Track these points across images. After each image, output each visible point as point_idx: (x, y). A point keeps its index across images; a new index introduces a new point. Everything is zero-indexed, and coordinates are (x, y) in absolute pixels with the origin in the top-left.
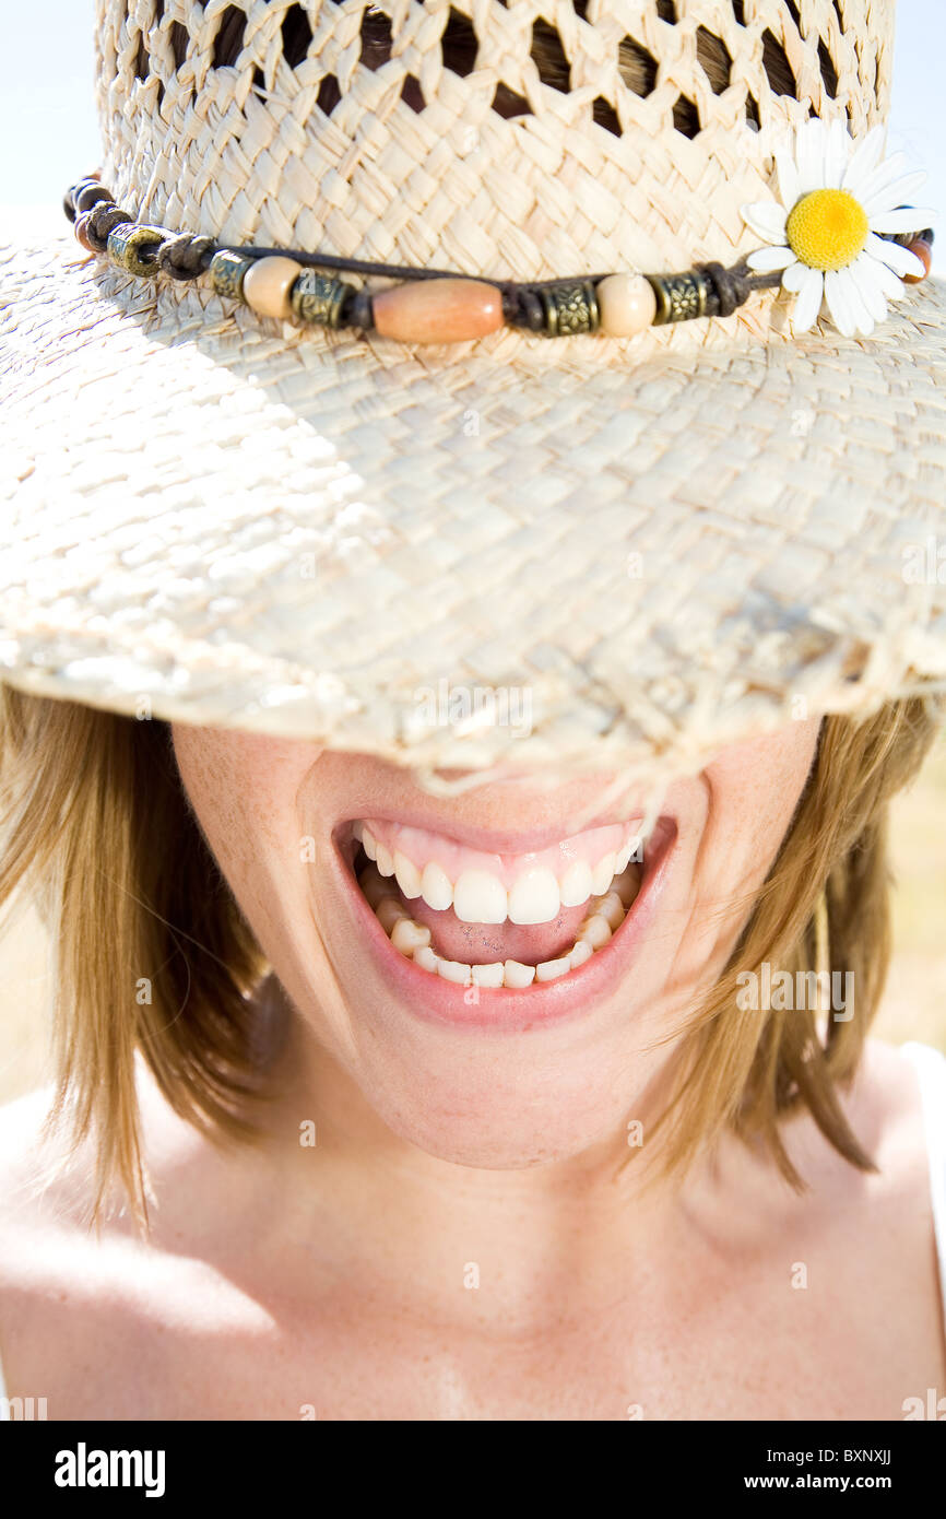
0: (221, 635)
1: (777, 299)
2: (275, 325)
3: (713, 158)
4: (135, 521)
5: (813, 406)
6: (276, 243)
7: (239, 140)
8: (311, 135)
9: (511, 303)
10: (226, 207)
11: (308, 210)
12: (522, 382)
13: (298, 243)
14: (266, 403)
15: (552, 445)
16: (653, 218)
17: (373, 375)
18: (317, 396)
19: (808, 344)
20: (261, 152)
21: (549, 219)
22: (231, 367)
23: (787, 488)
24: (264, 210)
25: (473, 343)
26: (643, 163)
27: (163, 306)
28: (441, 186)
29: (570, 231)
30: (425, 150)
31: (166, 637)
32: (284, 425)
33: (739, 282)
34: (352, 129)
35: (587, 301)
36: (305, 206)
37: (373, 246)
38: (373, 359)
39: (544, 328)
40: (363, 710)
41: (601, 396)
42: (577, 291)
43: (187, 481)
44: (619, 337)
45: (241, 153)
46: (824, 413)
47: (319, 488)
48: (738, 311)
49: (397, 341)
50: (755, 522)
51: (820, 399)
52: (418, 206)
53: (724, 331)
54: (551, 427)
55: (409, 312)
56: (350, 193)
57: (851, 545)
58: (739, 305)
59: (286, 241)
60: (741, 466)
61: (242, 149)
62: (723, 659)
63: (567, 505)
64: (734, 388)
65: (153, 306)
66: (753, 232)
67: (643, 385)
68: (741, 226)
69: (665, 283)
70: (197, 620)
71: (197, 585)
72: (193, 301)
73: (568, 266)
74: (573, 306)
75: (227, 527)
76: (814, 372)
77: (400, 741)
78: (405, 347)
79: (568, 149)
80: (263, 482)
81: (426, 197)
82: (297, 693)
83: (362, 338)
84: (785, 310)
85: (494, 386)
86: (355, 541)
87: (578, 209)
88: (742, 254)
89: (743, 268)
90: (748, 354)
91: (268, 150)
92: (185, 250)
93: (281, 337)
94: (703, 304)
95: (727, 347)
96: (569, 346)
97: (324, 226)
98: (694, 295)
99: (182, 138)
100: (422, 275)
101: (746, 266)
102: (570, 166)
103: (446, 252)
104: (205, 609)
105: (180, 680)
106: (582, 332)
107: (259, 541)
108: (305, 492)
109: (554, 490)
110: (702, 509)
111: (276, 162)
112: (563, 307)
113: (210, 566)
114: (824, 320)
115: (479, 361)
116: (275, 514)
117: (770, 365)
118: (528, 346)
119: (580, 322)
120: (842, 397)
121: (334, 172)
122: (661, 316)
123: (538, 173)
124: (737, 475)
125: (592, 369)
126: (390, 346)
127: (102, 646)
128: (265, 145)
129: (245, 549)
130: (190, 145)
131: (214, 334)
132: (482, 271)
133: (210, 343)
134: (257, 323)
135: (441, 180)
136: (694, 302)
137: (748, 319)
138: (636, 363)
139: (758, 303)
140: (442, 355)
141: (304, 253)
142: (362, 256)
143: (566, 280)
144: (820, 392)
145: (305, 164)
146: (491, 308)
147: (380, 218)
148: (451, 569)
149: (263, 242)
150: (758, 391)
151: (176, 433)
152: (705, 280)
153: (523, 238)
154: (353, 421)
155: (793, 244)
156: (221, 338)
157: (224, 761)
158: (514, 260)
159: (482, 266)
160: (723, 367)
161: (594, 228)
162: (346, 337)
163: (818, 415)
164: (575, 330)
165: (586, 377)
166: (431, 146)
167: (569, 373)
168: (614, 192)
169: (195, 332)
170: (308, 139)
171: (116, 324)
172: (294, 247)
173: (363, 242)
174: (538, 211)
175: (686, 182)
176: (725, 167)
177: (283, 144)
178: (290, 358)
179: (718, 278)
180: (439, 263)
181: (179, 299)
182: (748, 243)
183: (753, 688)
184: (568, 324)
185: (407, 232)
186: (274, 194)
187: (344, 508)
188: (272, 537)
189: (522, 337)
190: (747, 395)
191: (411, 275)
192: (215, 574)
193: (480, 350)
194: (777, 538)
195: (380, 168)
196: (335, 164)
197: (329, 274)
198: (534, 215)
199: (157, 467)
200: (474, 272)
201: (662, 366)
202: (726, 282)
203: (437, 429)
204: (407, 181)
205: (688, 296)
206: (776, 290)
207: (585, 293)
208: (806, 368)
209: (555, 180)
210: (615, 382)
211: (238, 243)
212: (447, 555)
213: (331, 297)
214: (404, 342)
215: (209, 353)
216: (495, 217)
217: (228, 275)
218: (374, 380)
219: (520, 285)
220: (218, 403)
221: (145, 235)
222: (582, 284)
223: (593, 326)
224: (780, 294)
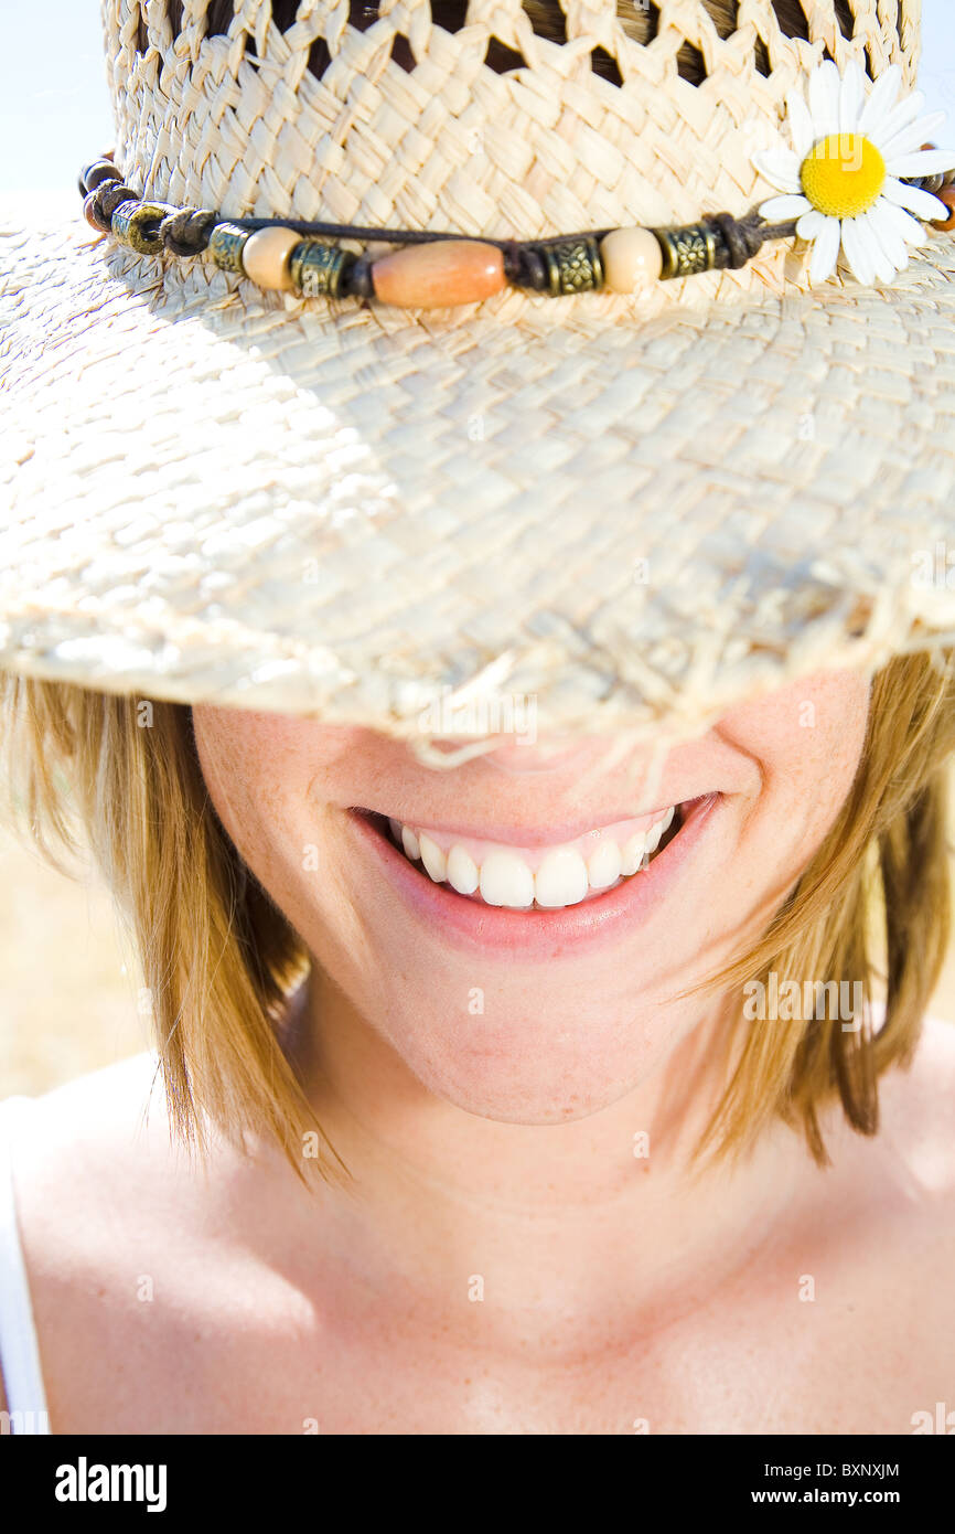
0: (214, 610)
1: (793, 249)
2: (278, 296)
3: (721, 107)
4: (131, 500)
5: (826, 358)
6: (275, 214)
7: (234, 110)
8: (303, 101)
9: (513, 262)
10: (225, 179)
11: (305, 179)
12: (526, 343)
13: (297, 213)
14: (266, 376)
15: (553, 407)
16: (659, 169)
17: (375, 343)
18: (318, 367)
19: (826, 295)
20: (255, 121)
21: (549, 175)
22: (233, 341)
23: (797, 442)
24: (262, 181)
25: (476, 305)
26: (647, 112)
27: (169, 283)
28: (436, 147)
29: (571, 186)
30: (419, 110)
31: (157, 614)
32: (283, 398)
33: (750, 232)
34: (343, 93)
35: (589, 258)
36: (301, 174)
37: (371, 211)
38: (375, 327)
39: (546, 286)
40: (357, 684)
41: (606, 354)
42: (579, 249)
43: (184, 458)
44: (626, 293)
45: (237, 124)
46: (837, 365)
47: (316, 460)
48: (750, 263)
49: (401, 307)
50: (762, 478)
51: (834, 351)
52: (415, 168)
53: (737, 283)
54: (554, 389)
55: (407, 276)
56: (345, 159)
57: (862, 498)
58: (750, 257)
59: (285, 211)
60: (749, 422)
61: (238, 119)
62: (724, 619)
63: (568, 469)
64: (745, 342)
65: (159, 283)
66: (765, 180)
67: (652, 341)
68: (752, 175)
69: (671, 236)
70: (188, 598)
71: (191, 562)
72: (198, 277)
73: (572, 221)
74: (576, 264)
75: (223, 502)
76: (830, 323)
77: (395, 714)
78: (408, 312)
79: (565, 102)
80: (260, 456)
81: (422, 160)
82: (290, 667)
83: (365, 306)
84: (801, 260)
85: (499, 348)
86: (350, 513)
87: (579, 163)
88: (754, 204)
89: (754, 219)
90: (762, 307)
91: (262, 119)
92: (186, 224)
93: (284, 309)
94: (712, 256)
95: (740, 301)
96: (576, 304)
97: (321, 193)
98: (701, 247)
99: (181, 110)
100: (421, 237)
101: (757, 216)
102: (569, 120)
103: (445, 213)
104: (197, 586)
105: (170, 658)
106: (587, 290)
107: (254, 515)
108: (301, 465)
109: (557, 453)
110: (706, 468)
111: (271, 130)
112: (565, 265)
113: (203, 542)
114: (842, 270)
115: (483, 322)
116: (271, 489)
117: (784, 317)
118: (534, 306)
119: (584, 280)
120: (858, 349)
121: (328, 137)
122: (668, 270)
123: (535, 128)
124: (745, 432)
125: (600, 326)
126: (392, 312)
127: (93, 626)
128: (259, 113)
129: (239, 525)
130: (189, 118)
131: (218, 309)
132: (482, 231)
133: (212, 318)
134: (260, 296)
135: (436, 140)
136: (702, 255)
137: (763, 271)
138: (647, 319)
139: (772, 253)
140: (445, 319)
141: (303, 222)
142: (361, 222)
143: (570, 236)
144: (834, 344)
145: (299, 131)
146: (493, 269)
147: (376, 182)
148: (451, 537)
149: (263, 213)
150: (769, 345)
151: (176, 411)
152: (714, 231)
153: (524, 195)
154: (352, 390)
155: (807, 191)
156: (224, 313)
157: (236, 751)
158: (515, 218)
159: (483, 225)
160: (735, 321)
161: (597, 181)
162: (349, 305)
163: (831, 367)
164: (580, 289)
165: (592, 335)
166: (423, 106)
167: (575, 331)
168: (616, 144)
169: (198, 309)
170: (300, 104)
171: (124, 303)
172: (292, 216)
173: (360, 208)
174: (538, 167)
175: (693, 131)
176: (735, 114)
177: (277, 111)
178: (291, 330)
179: (728, 229)
180: (438, 225)
181: (185, 275)
182: (760, 192)
183: (756, 648)
184: (571, 282)
185: (404, 193)
186: (270, 163)
187: (340, 481)
188: (267, 511)
189: (527, 297)
190: (758, 349)
191: (408, 239)
192: (208, 550)
193: (485, 311)
194: (784, 494)
195: (374, 131)
196: (328, 129)
197: (329, 242)
198: (533, 172)
199: (155, 445)
200: (474, 232)
201: (672, 322)
202: (736, 234)
203: (439, 395)
204: (401, 142)
205: (695, 248)
206: (790, 240)
207: (588, 249)
208: (822, 319)
209: (552, 133)
210: (624, 339)
211: (239, 215)
212: (447, 523)
213: (330, 265)
214: (408, 308)
215: (211, 328)
216: (494, 174)
217: (227, 248)
218: (376, 348)
219: (521, 243)
220: (218, 379)
221: (148, 211)
222: (585, 240)
223: (598, 283)
224: (795, 243)
